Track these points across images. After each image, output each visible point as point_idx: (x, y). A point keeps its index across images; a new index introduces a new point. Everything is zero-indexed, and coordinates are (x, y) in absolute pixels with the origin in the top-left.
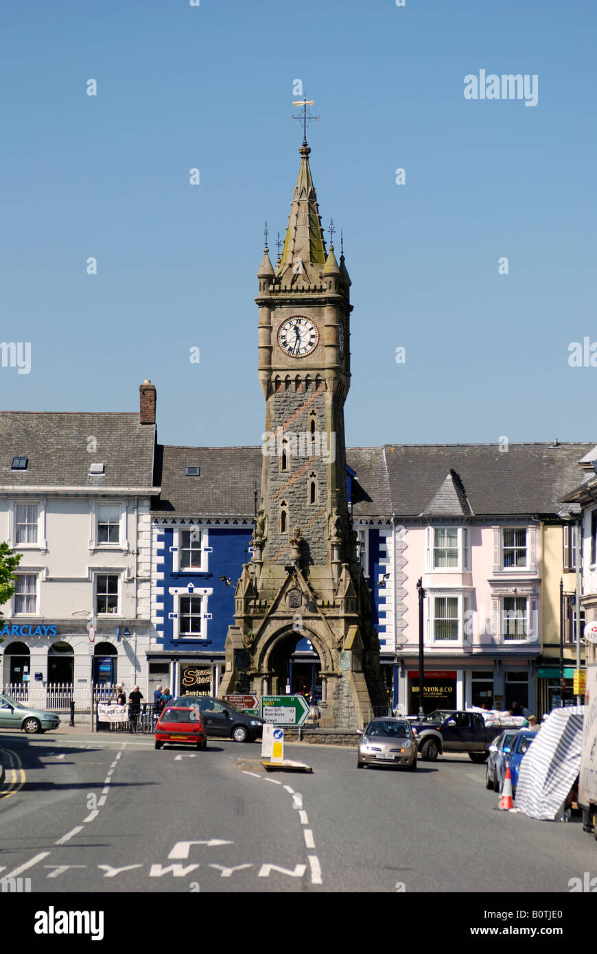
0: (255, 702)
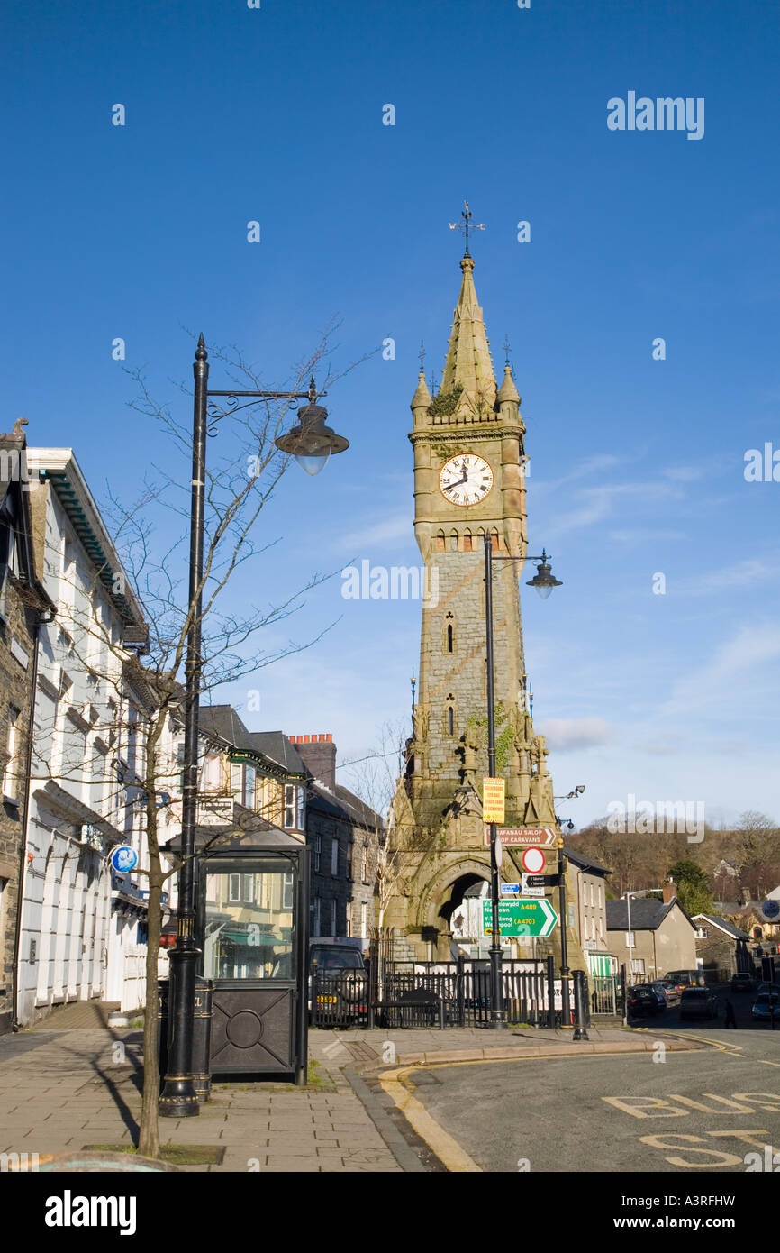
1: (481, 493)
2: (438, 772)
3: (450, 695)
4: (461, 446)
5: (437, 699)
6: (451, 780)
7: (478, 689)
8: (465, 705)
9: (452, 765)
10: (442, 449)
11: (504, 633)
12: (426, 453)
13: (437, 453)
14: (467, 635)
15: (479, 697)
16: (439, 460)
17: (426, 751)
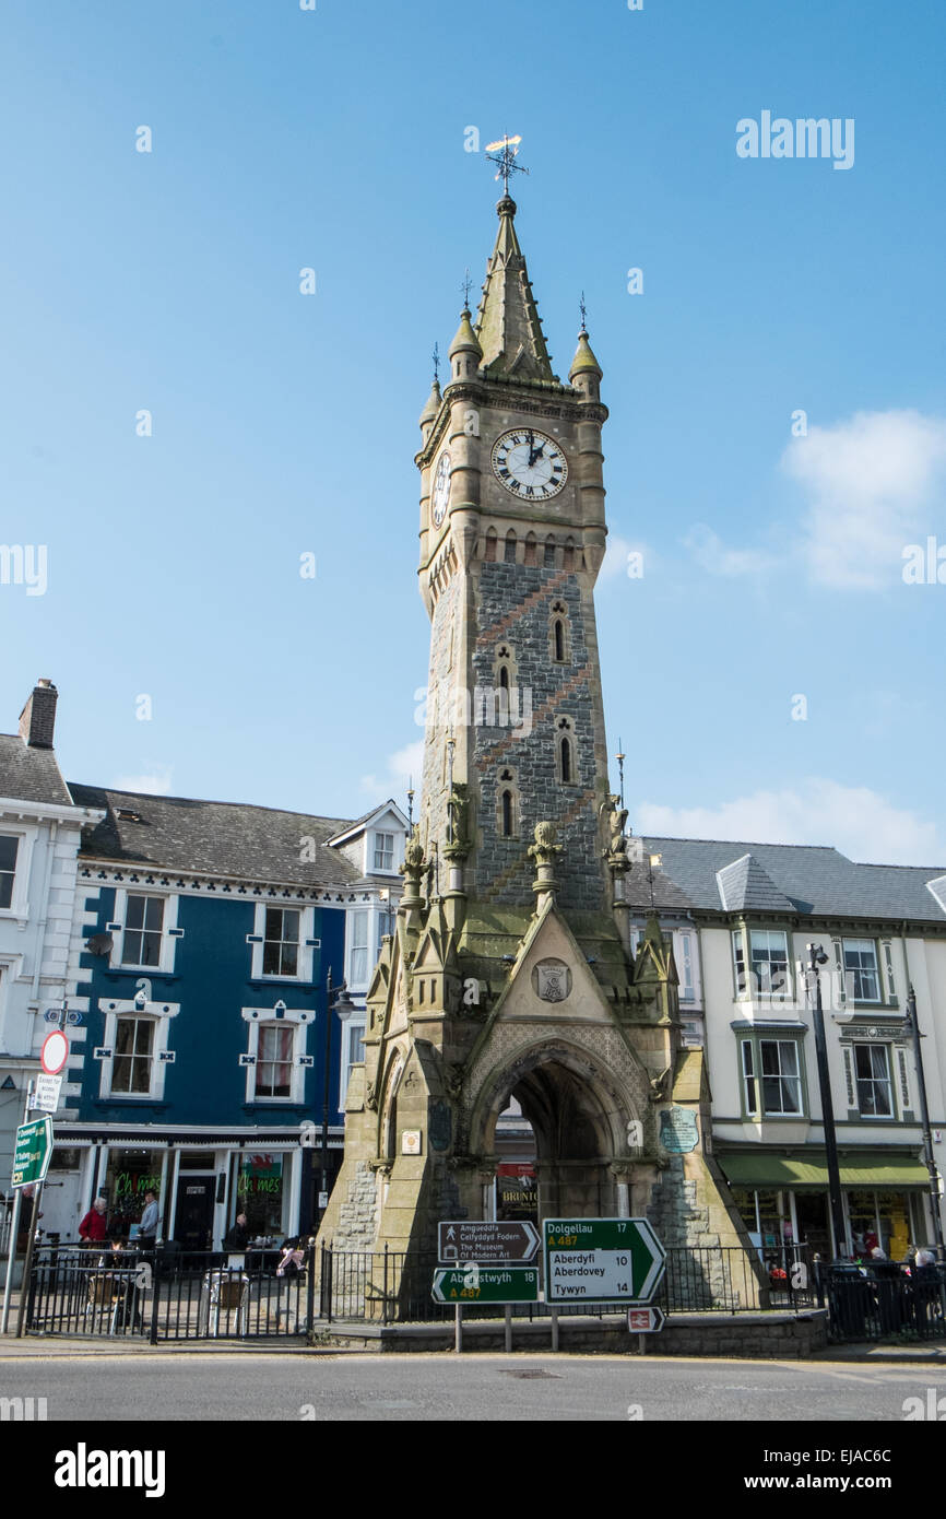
0: (528, 1241)
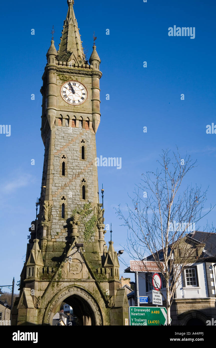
1: (81, 100)
2: (56, 237)
3: (63, 197)
4: (72, 77)
5: (56, 199)
6: (63, 242)
7: (78, 195)
8: (71, 203)
9: (64, 234)
10: (63, 77)
11: (92, 169)
12: (55, 77)
13: (60, 78)
14: (73, 168)
15: (79, 199)
16: (61, 82)
17: (49, 226)
